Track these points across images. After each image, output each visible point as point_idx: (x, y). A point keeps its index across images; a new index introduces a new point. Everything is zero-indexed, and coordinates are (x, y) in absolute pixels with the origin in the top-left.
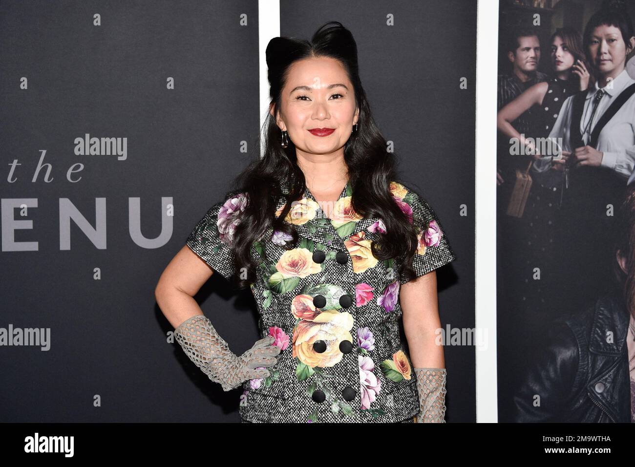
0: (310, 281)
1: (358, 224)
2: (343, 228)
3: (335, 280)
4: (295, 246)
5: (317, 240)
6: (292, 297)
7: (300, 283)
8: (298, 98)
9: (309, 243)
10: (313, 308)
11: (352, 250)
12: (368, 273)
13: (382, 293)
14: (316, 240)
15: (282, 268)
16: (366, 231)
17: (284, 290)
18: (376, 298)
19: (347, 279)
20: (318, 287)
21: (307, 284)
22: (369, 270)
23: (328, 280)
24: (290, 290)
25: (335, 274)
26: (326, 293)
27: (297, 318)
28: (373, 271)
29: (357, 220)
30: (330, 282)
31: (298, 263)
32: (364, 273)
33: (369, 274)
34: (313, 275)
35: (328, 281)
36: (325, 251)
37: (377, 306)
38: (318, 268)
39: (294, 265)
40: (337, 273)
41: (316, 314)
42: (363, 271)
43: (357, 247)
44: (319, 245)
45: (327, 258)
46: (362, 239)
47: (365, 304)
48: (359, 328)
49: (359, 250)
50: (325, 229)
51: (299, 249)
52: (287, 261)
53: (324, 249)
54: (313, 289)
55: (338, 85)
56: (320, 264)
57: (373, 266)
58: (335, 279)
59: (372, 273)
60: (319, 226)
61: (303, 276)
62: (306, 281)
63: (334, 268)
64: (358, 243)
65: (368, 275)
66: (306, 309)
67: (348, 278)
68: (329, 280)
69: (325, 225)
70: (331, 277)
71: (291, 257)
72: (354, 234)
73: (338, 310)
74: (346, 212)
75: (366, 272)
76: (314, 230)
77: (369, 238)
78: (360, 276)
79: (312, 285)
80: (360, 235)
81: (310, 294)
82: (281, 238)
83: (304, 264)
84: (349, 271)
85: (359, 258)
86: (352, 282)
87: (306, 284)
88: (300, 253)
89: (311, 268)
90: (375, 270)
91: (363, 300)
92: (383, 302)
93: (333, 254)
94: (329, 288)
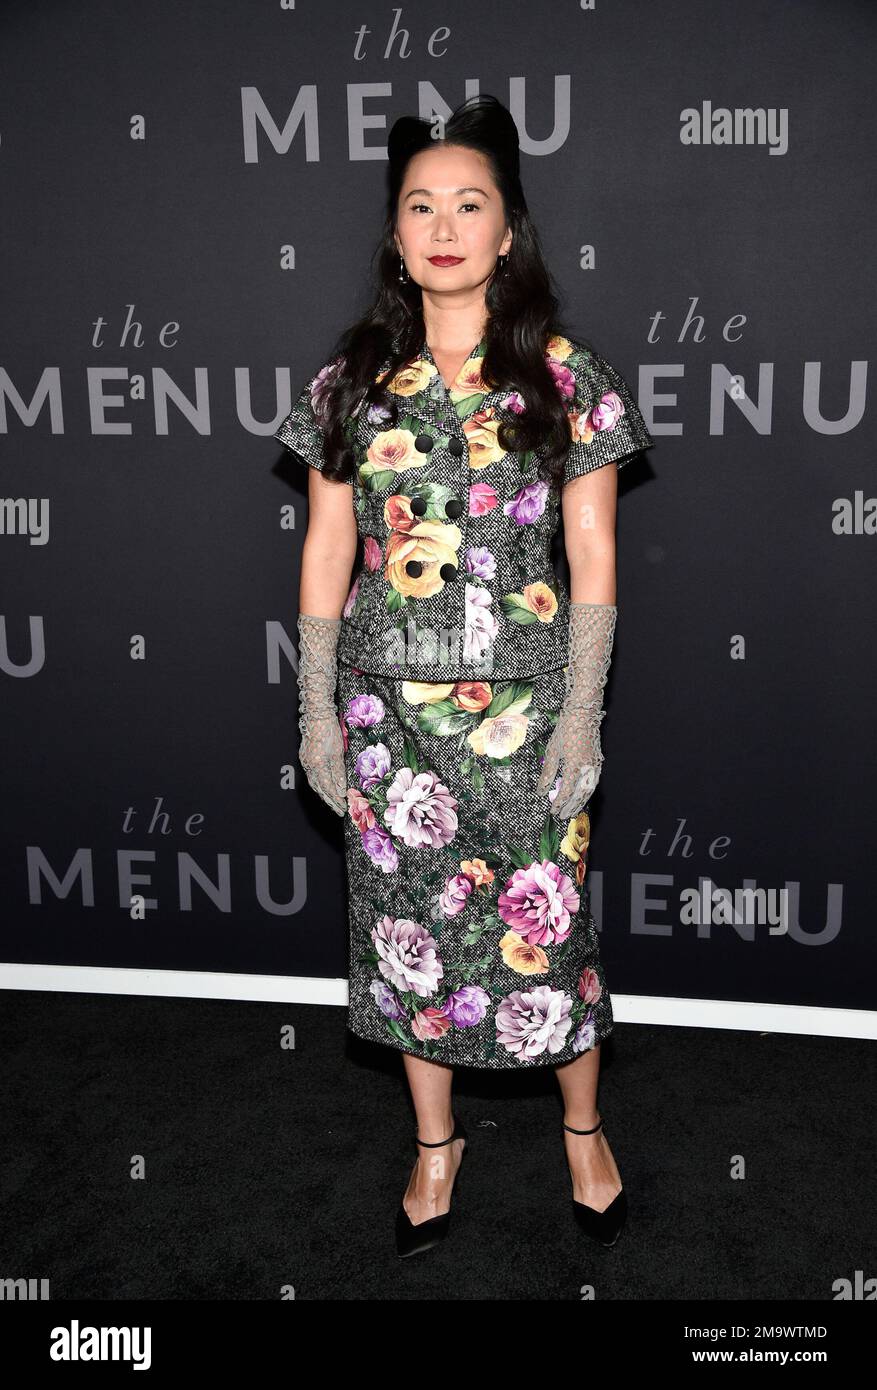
0: (409, 477)
1: (486, 398)
2: (465, 403)
3: (443, 479)
4: (394, 426)
5: (425, 418)
6: (386, 497)
7: (396, 479)
8: (415, 208)
9: (414, 424)
10: (411, 515)
11: (472, 435)
12: (490, 469)
13: (511, 498)
14: (423, 418)
15: (375, 456)
16: (497, 406)
17: (376, 486)
18: (501, 505)
19: (458, 479)
20: (419, 486)
21: (405, 481)
22: (493, 464)
23: (434, 477)
24: (382, 488)
25: (444, 470)
26: (428, 495)
27: (390, 528)
28: (497, 466)
29: (486, 393)
30: (436, 480)
31: (395, 450)
32: (485, 469)
33: (492, 471)
34: (414, 469)
35: (434, 480)
36: (434, 435)
37: (504, 516)
38: (422, 459)
39: (389, 453)
40: (447, 468)
41: (415, 523)
42: (484, 466)
43: (481, 431)
44: (428, 427)
45: (436, 447)
46: (489, 419)
47: (485, 513)
48: (473, 548)
49: (483, 435)
51: (399, 431)
52: (381, 447)
53: (434, 433)
54: (412, 488)
55: (471, 190)
56: (425, 455)
57: (498, 460)
58: (443, 476)
59: (496, 468)
61: (400, 470)
62: (403, 477)
63: (444, 461)
64: (484, 425)
65: (490, 472)
66: (401, 515)
67: (461, 476)
68: (436, 477)
70: (438, 474)
72: (479, 411)
73: (442, 521)
74: (472, 380)
76: (423, 404)
77: (499, 418)
78: (478, 473)
79: (411, 482)
80: (488, 412)
81: (409, 495)
82: (377, 415)
83: (404, 452)
84: (463, 466)
85: (481, 447)
86: (465, 483)
87: (403, 481)
88: (399, 436)
89: (413, 458)
90: (500, 464)
91: (481, 508)
92: (514, 510)
93: (445, 441)
94: (433, 489)
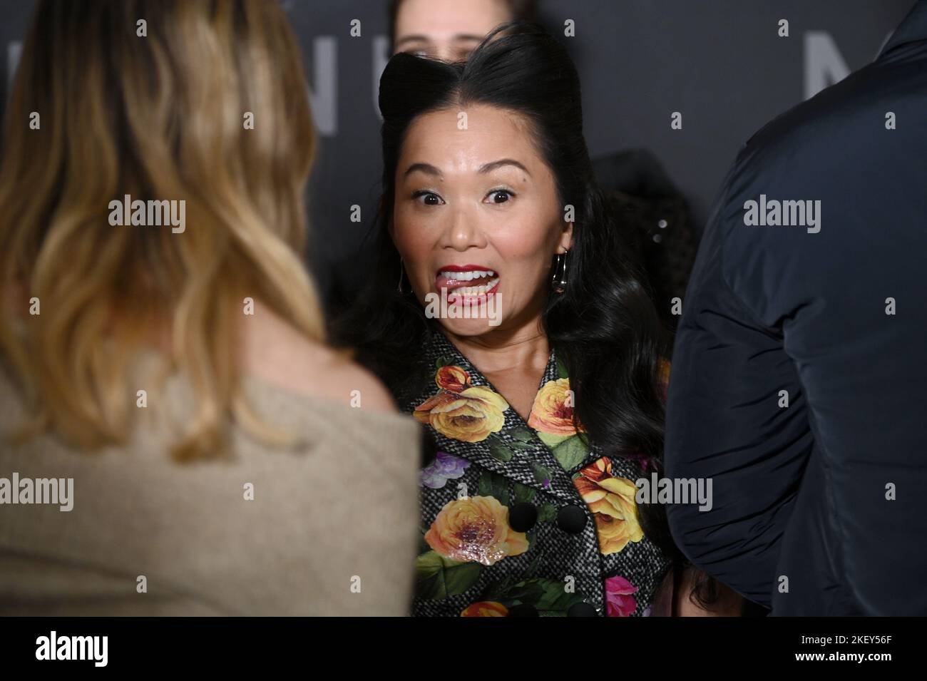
0: (504, 571)
2: (564, 448)
3: (558, 570)
4: (468, 491)
5: (517, 476)
6: (462, 606)
7: (483, 575)
9: (498, 485)
11: (592, 500)
12: (628, 554)
13: (652, 599)
14: (514, 475)
15: (442, 541)
17: (444, 589)
18: (640, 610)
19: (583, 568)
20: (522, 584)
21: (498, 579)
22: (631, 546)
23: (544, 569)
24: (457, 592)
25: (558, 556)
26: (536, 597)
28: (637, 549)
30: (547, 573)
31: (477, 529)
32: (620, 554)
33: (630, 556)
34: (511, 557)
35: (544, 573)
36: (533, 502)
38: (520, 543)
39: (467, 532)
40: (562, 553)
42: (618, 549)
43: (599, 494)
44: (520, 490)
45: (541, 519)
46: (605, 477)
49: (603, 500)
50: (531, 452)
51: (476, 498)
52: (452, 526)
53: (532, 498)
54: (509, 589)
56: (524, 534)
57: (637, 538)
58: (558, 567)
59: (636, 552)
60: (517, 446)
61: (489, 561)
62: (494, 572)
63: (555, 541)
64: (600, 483)
65: (628, 558)
67: (586, 564)
68: (546, 569)
69: (529, 442)
70: (550, 564)
71: (462, 515)
72: (589, 462)
74: (564, 413)
75: (624, 552)
76: (507, 454)
77: (621, 474)
78: (611, 561)
79: (508, 579)
80: (602, 464)
81: (502, 600)
83: (491, 531)
84: (589, 550)
85: (608, 519)
86: (596, 574)
87: (494, 578)
88: (479, 507)
89: (505, 541)
90: (641, 546)
93: (551, 510)
94: (544, 586)
